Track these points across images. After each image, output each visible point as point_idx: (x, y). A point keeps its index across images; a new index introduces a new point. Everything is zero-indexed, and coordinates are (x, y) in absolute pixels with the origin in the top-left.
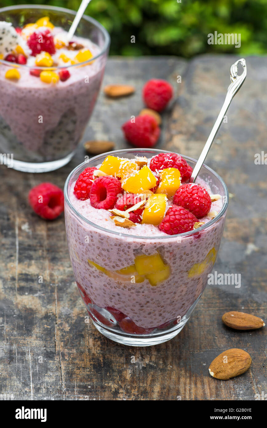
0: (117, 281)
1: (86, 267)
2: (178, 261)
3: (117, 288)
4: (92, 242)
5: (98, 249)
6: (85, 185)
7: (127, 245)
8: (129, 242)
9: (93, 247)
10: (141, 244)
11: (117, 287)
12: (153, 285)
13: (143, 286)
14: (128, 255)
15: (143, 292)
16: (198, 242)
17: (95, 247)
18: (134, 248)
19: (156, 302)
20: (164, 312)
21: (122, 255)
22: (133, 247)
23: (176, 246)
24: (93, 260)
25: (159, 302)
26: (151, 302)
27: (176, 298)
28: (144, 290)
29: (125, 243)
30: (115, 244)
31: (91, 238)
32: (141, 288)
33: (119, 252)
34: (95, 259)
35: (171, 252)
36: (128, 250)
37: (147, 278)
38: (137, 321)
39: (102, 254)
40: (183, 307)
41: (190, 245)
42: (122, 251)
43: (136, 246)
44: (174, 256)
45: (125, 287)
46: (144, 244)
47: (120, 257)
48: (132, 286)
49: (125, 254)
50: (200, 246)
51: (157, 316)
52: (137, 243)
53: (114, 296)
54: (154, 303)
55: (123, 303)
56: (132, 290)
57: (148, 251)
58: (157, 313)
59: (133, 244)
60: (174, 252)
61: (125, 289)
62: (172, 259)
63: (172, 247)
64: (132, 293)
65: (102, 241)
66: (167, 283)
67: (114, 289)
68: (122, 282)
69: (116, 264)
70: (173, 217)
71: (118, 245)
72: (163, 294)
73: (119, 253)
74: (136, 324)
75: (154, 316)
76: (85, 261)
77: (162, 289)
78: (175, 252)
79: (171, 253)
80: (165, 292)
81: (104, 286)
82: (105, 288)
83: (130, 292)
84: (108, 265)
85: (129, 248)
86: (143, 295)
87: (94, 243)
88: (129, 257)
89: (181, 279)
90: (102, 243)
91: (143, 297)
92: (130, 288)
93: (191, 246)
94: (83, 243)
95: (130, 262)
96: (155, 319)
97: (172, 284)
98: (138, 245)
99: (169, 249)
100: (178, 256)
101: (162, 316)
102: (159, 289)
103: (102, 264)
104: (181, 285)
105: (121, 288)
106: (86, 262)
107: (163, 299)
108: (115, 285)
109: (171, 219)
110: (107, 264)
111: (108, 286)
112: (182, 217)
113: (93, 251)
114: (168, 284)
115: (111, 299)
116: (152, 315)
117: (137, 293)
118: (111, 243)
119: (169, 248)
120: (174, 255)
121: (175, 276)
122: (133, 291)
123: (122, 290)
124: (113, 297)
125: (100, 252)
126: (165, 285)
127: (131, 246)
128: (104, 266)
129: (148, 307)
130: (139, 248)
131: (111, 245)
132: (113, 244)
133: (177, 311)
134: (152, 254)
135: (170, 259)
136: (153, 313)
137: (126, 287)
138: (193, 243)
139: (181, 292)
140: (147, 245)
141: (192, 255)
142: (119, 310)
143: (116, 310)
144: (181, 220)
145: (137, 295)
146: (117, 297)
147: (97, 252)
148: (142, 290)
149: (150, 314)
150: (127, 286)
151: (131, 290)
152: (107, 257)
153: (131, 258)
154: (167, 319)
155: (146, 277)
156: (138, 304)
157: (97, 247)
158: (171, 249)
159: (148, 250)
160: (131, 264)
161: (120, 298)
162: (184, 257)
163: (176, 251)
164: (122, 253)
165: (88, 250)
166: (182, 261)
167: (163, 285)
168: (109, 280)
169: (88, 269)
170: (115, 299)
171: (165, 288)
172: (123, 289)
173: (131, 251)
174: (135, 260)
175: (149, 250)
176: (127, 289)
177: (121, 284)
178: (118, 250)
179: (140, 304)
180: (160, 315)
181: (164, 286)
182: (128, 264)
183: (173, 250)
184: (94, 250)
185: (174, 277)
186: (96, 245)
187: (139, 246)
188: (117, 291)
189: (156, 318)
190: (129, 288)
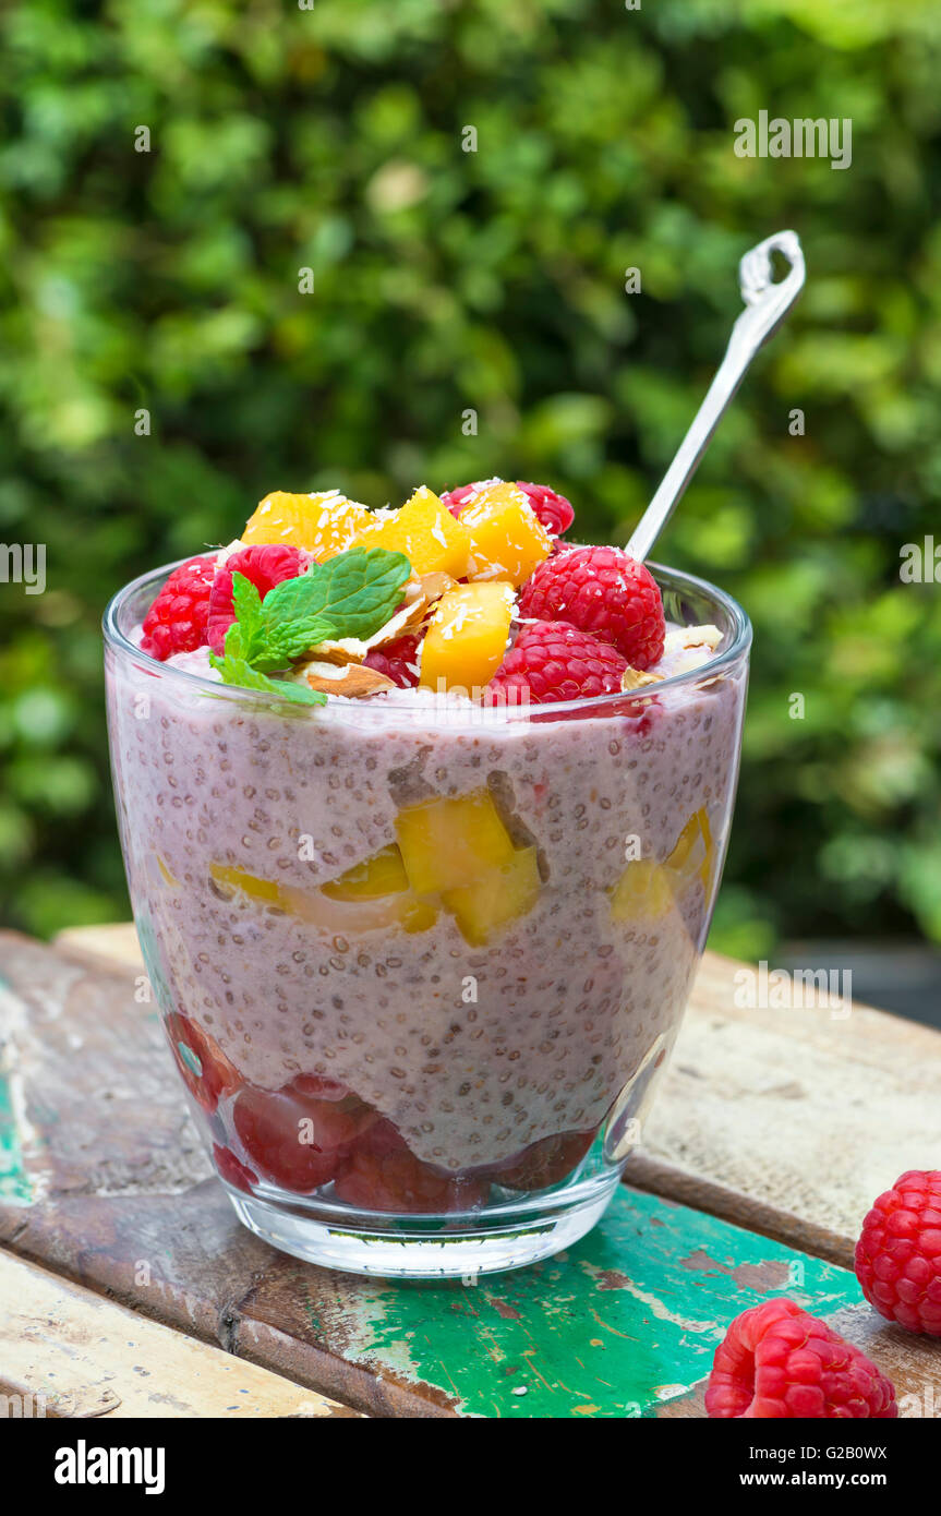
0: (329, 940)
1: (203, 906)
2: (571, 830)
3: (331, 969)
4: (225, 774)
5: (251, 797)
6: (184, 601)
7: (361, 754)
8: (370, 741)
9: (230, 794)
10: (418, 743)
11: (332, 965)
12: (474, 942)
13: (434, 948)
14: (370, 803)
15: (436, 979)
16: (643, 751)
17: (237, 793)
18: (392, 765)
19: (486, 1030)
20: (522, 1083)
21: (347, 807)
22: (387, 763)
23: (554, 754)
24: (230, 855)
25: (501, 1030)
26: (467, 1027)
27: (568, 1014)
28: (440, 968)
29: (354, 744)
30: (317, 755)
31: (222, 756)
32: (427, 961)
33: (334, 792)
34: (241, 852)
35: (538, 781)
36: (366, 775)
37: (450, 910)
38: (414, 1131)
39: (265, 815)
40: (595, 1078)
41: (610, 758)
42: (343, 787)
43: (399, 756)
44: (553, 801)
45: (362, 959)
46: (429, 742)
47: (338, 814)
48: (391, 952)
49: (358, 797)
50: (652, 773)
51: (495, 1106)
52: (405, 742)
53: (318, 1014)
54: (482, 1032)
55: (358, 1042)
56: (390, 972)
57: (445, 776)
58: (494, 1086)
59: (385, 748)
60: (548, 782)
61: (362, 970)
62: (546, 815)
63: (539, 760)
64: (392, 986)
65: (266, 757)
66: (528, 931)
67: (318, 978)
68: (352, 938)
69: (325, 854)
70: (539, 650)
71: (328, 762)
72: (514, 989)
73: (334, 798)
74: (413, 1149)
75: (483, 1106)
76: (198, 877)
77: (511, 965)
78: (553, 786)
79: (538, 788)
80: (523, 980)
81: (277, 976)
82: (281, 981)
83: (382, 980)
84: (292, 865)
85: (372, 764)
86: (436, 995)
87: (232, 774)
88: (373, 811)
89: (584, 920)
90: (265, 765)
91: (437, 1001)
92: (382, 961)
93: (617, 764)
94: (187, 798)
95: (378, 831)
96: (488, 1120)
97: (551, 941)
98: (406, 751)
99: (527, 767)
100: (567, 806)
101: (513, 1105)
102: (497, 961)
103: (270, 865)
104: (586, 954)
105: (348, 970)
106: (201, 882)
107: (516, 1017)
108: (325, 956)
109: (533, 659)
110: (285, 860)
111: (294, 967)
112: (576, 650)
113: (228, 814)
114: (534, 937)
115: (309, 1035)
116: (474, 1096)
117: (410, 987)
118: (300, 760)
119: (528, 764)
120: (551, 799)
121: (561, 904)
122: (394, 975)
123: (354, 976)
124: (315, 1022)
125: (256, 810)
126: (523, 944)
127: (379, 753)
128: (277, 870)
129: (455, 1054)
130: (412, 763)
131: (301, 766)
132: (310, 760)
133: (571, 1087)
134: (463, 791)
135: (538, 813)
136: (477, 1087)
137: (367, 957)
138: (623, 751)
139: (586, 991)
140: (442, 748)
141: (622, 808)
142: (342, 1081)
143: (332, 1085)
144: (570, 660)
145: (413, 995)
146: (332, 1015)
147: (246, 810)
148: (428, 971)
149: (465, 1090)
150: (372, 957)
151: (389, 969)
152: (286, 828)
153: (380, 814)
154: (533, 1127)
155: (446, 900)
156: (416, 1038)
157: (245, 792)
158: (536, 770)
159: (445, 770)
160: (383, 842)
161: (344, 1019)
162: (593, 811)
163: (559, 782)
164: (344, 796)
165: (211, 817)
166: (587, 830)
167: (512, 942)
168: (300, 936)
169: (213, 913)
170: (325, 1028)
171: (523, 959)
172: (354, 972)
173: (380, 780)
174: (399, 823)
175: (449, 773)
176: (372, 967)
177: (346, 948)
178: (330, 783)
179: (425, 1041)
180: (508, 1099)
181: (517, 946)
182: (370, 842)
183: (545, 775)
184: (233, 807)
185: (556, 909)
186: (241, 784)
187: (410, 754)
188: (331, 985)
189: (491, 1117)
190: (377, 965)
